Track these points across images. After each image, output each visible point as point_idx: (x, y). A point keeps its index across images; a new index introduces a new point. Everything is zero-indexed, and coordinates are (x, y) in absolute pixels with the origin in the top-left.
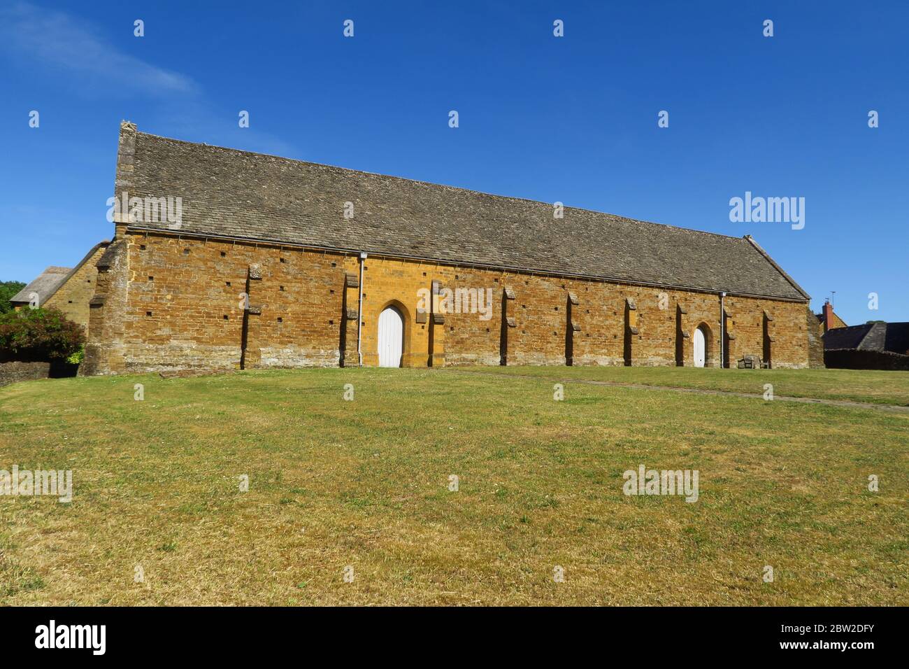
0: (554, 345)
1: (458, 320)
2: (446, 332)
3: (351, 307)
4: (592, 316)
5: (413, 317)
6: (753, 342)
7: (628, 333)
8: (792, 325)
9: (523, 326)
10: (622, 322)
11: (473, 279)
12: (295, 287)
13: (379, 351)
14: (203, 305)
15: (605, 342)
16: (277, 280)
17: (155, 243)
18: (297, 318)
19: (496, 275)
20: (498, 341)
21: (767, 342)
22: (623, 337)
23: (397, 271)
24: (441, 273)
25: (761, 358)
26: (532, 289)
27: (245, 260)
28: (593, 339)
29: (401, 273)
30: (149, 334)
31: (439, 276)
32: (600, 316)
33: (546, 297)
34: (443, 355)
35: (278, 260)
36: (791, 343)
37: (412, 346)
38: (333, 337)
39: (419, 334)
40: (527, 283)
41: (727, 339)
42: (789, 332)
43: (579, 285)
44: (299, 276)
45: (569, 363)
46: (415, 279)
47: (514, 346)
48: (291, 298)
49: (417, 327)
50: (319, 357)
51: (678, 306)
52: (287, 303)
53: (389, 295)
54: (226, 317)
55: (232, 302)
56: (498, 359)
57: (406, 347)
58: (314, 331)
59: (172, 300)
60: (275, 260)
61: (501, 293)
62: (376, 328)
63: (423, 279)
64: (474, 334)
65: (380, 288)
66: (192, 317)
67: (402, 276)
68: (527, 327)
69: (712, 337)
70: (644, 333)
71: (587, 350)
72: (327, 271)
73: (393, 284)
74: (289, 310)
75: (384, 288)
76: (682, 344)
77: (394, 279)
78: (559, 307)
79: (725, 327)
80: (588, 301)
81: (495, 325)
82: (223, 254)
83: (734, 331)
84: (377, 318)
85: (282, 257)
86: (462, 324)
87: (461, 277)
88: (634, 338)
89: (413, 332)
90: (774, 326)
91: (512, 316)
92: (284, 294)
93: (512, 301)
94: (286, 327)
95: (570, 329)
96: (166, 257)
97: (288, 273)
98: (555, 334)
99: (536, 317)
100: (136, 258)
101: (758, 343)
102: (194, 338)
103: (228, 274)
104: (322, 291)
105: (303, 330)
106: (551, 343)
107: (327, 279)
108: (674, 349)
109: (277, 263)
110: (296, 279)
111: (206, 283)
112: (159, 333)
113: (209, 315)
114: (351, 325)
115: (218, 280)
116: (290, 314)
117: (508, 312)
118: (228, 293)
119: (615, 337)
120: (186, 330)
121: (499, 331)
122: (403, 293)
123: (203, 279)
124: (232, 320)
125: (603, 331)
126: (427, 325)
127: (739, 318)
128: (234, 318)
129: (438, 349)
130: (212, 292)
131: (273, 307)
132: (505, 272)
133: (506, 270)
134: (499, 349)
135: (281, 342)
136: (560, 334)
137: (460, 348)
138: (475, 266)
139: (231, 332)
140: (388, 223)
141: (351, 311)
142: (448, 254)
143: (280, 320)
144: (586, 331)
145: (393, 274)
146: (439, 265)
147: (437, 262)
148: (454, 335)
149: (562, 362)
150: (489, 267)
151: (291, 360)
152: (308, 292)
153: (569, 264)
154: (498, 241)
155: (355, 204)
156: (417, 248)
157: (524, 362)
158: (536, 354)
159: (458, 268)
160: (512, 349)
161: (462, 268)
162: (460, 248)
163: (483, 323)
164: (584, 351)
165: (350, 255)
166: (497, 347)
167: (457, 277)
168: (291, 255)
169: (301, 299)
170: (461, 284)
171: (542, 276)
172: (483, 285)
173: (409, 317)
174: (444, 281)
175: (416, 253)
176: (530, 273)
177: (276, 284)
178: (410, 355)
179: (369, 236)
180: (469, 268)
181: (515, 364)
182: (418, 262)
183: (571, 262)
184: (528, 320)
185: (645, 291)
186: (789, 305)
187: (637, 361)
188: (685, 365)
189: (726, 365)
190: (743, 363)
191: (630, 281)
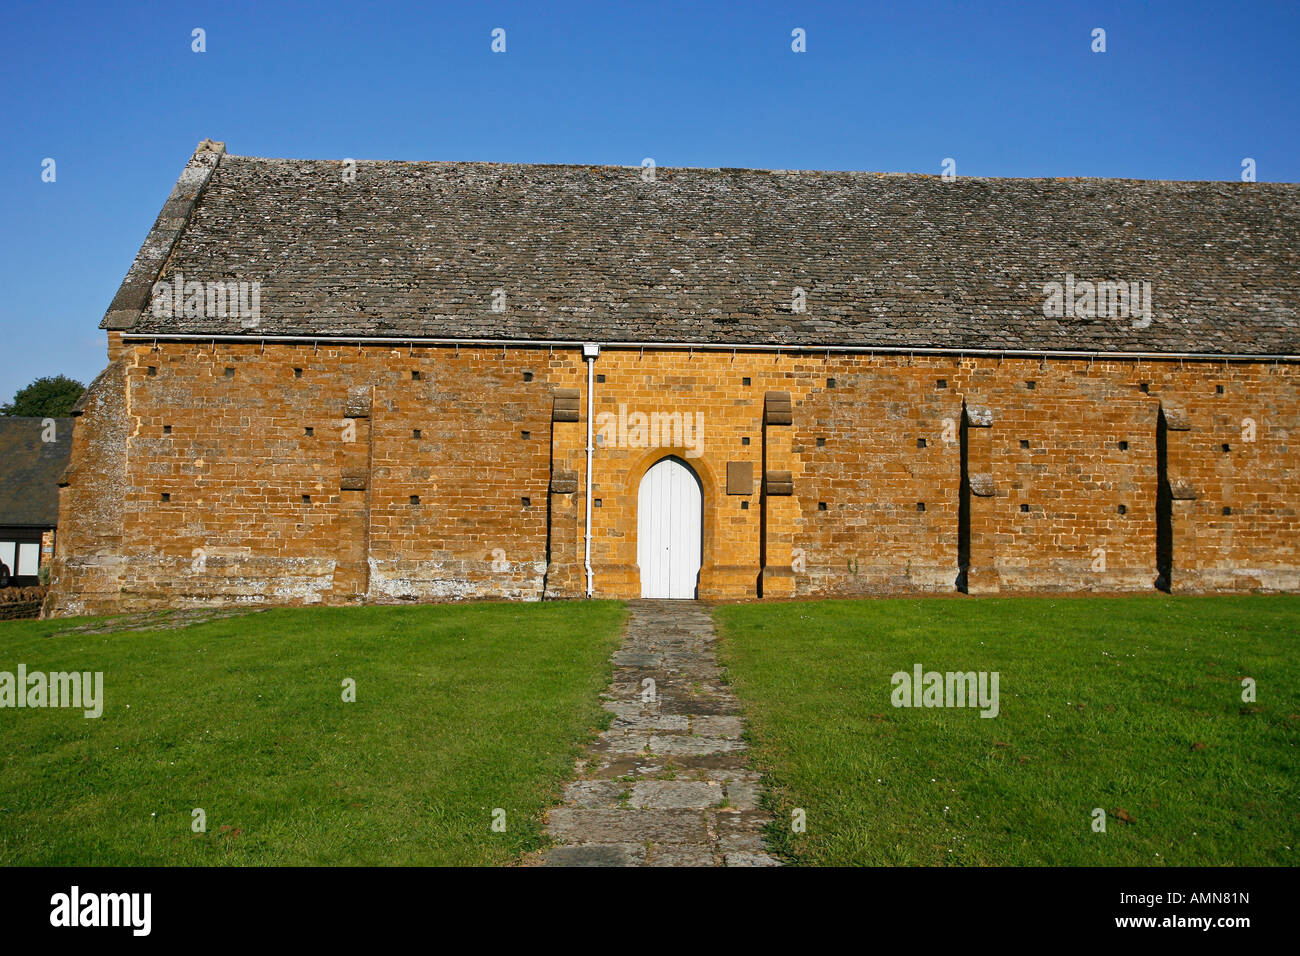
0: (1119, 539)
1: (836, 484)
2: (806, 513)
3: (565, 464)
4: (1240, 461)
5: (720, 481)
9: (1023, 493)
11: (876, 384)
12: (444, 428)
13: (643, 560)
14: (262, 477)
16: (406, 416)
17: (173, 360)
18: (449, 494)
19: (937, 371)
20: (953, 531)
23: (675, 380)
24: (789, 375)
26: (1045, 399)
27: (340, 379)
28: (1246, 519)
29: (687, 384)
30: (165, 537)
31: (784, 384)
32: (1266, 458)
33: (1091, 415)
34: (788, 569)
35: (407, 376)
37: (722, 548)
38: (531, 533)
39: (734, 521)
40: (1031, 384)
43: (1193, 379)
44: (452, 406)
45: (1163, 584)
46: (722, 395)
47: (990, 545)
48: (436, 455)
49: (730, 507)
50: (498, 578)
52: (428, 464)
54: (306, 497)
55: (317, 467)
56: (950, 579)
57: (707, 552)
58: (489, 522)
59: (206, 469)
60: (400, 375)
61: (957, 413)
62: (632, 510)
63: (742, 392)
64: (882, 518)
66: (241, 500)
67: (690, 389)
68: (1034, 494)
71: (1224, 551)
72: (514, 391)
73: (668, 410)
74: (433, 478)
77: (671, 399)
78: (1132, 440)
80: (1225, 421)
81: (941, 492)
82: (298, 371)
84: (632, 489)
85: (415, 368)
86: (850, 494)
87: (843, 383)
89: (719, 517)
91: (987, 469)
92: (422, 444)
93: (985, 434)
94: (427, 514)
95: (1164, 496)
96: (194, 385)
97: (429, 401)
98: (1123, 509)
99: (1062, 468)
100: (139, 393)
102: (248, 543)
103: (309, 411)
104: (503, 434)
105: (464, 521)
106: (1108, 532)
107: (513, 408)
109: (405, 382)
110: (445, 411)
111: (268, 432)
112: (183, 532)
113: (274, 495)
114: (563, 506)
115: (291, 425)
116: (435, 488)
117: (975, 459)
118: (309, 449)
120: (231, 526)
121: (952, 507)
123: (255, 423)
124: (318, 504)
125: (1278, 498)
126: (754, 499)
128: (322, 500)
129: (778, 554)
130: (278, 450)
131: (399, 475)
132: (966, 363)
133: (967, 355)
134: (956, 552)
135: (419, 547)
136: (1139, 510)
137: (846, 552)
138: (877, 353)
139: (318, 529)
140: (685, 271)
141: (561, 476)
142: (811, 329)
143: (415, 499)
144: (1219, 498)
145: (667, 387)
146: (784, 358)
147: (775, 352)
148: (829, 521)
149: (1147, 583)
150: (916, 354)
151: (439, 585)
152: (473, 438)
153: (1170, 325)
154: (968, 283)
155: (619, 240)
156: (735, 321)
157: (1027, 583)
158: (1064, 562)
159: (835, 361)
160: (987, 552)
161: (846, 358)
162: (853, 313)
163: (908, 490)
164: (1215, 551)
165: (565, 352)
166: (949, 546)
167: (831, 383)
168: (433, 362)
169: (456, 453)
170: (844, 398)
171: (1075, 364)
172: (904, 398)
173: (711, 483)
174: (796, 394)
175: (726, 333)
176: (1041, 358)
177: (404, 425)
178: (713, 568)
179: (625, 305)
180: (864, 359)
181: (995, 589)
182: (728, 356)
183: (1178, 320)
184: (1037, 477)
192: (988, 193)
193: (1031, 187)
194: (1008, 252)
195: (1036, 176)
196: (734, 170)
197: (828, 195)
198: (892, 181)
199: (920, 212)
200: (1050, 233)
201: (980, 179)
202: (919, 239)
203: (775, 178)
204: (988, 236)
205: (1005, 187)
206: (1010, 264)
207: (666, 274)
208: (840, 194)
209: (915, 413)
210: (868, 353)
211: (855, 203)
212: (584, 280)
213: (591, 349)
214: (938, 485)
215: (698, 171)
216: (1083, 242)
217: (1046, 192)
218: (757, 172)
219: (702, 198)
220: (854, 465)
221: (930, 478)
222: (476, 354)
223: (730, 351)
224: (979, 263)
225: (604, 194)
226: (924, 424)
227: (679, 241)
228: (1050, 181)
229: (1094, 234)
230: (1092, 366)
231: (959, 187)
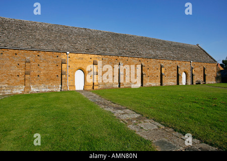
3: (64, 70)
4: (150, 70)
6: (200, 76)
7: (161, 75)
8: (212, 70)
10: (160, 72)
11: (108, 59)
12: (44, 64)
14: (9, 72)
15: (154, 78)
16: (37, 62)
18: (45, 75)
19: (116, 58)
21: (205, 76)
25: (203, 81)
26: (129, 62)
27: (24, 56)
28: (150, 77)
29: (82, 58)
31: (96, 59)
32: (152, 70)
33: (134, 64)
34: (98, 85)
36: (212, 76)
37: (87, 82)
38: (58, 81)
40: (127, 60)
41: (192, 75)
42: (211, 72)
43: (145, 60)
44: (45, 61)
45: (142, 85)
46: (87, 60)
48: (42, 69)
50: (54, 88)
51: (177, 66)
53: (78, 66)
54: (18, 76)
55: (20, 70)
56: (118, 86)
57: (85, 83)
58: (51, 79)
61: (118, 64)
62: (74, 77)
63: (90, 60)
66: (5, 76)
69: (188, 75)
70: (167, 75)
71: (148, 81)
72: (55, 59)
73: (79, 62)
74: (41, 72)
75: (76, 64)
76: (179, 77)
77: (80, 61)
79: (192, 72)
80: (148, 65)
82: (16, 54)
83: (195, 73)
84: (74, 74)
85: (38, 54)
87: (104, 59)
88: (163, 77)
90: (207, 71)
92: (40, 67)
94: (41, 78)
95: (142, 75)
97: (41, 60)
101: (202, 76)
102: (7, 83)
103: (18, 61)
104: (54, 65)
105: (47, 79)
107: (55, 61)
108: (176, 79)
109: (36, 57)
111: (10, 64)
113: (12, 75)
114: (64, 76)
115: (15, 63)
116: (42, 74)
118: (18, 67)
119: (157, 76)
120: (3, 81)
122: (83, 65)
123: (8, 63)
124: (20, 77)
125: (153, 75)
127: (196, 69)
129: (96, 83)
130: (12, 68)
131: (36, 72)
133: (120, 56)
135: (39, 83)
139: (21, 81)
140: (80, 42)
141: (63, 72)
142: (99, 51)
143: (38, 76)
144: (148, 75)
145: (79, 59)
147: (95, 54)
150: (114, 56)
151: (43, 89)
152: (49, 66)
155: (69, 37)
157: (127, 86)
159: (103, 56)
162: (104, 50)
165: (63, 53)
167: (102, 59)
168: (41, 54)
169: (46, 68)
170: (104, 61)
171: (132, 58)
172: (112, 61)
173: (86, 73)
174: (98, 60)
175: (88, 51)
176: (128, 57)
177: (36, 64)
178: (86, 85)
179: (72, 46)
181: (123, 87)
183: (143, 53)
185: (167, 61)
186: (211, 64)
187: (164, 84)
188: (180, 84)
189: (192, 83)
190: (197, 82)
191: (162, 58)
195: (124, 34)
198: (106, 32)
199: (111, 37)
200: (127, 41)
201: (117, 33)
202: (111, 40)
203: (91, 30)
204: (119, 41)
205: (120, 35)
206: (123, 44)
207: (77, 42)
208: (100, 33)
209: (113, 64)
210: (108, 55)
211: (102, 35)
213: (68, 53)
215: (80, 28)
217: (125, 36)
218: (88, 29)
219: (81, 32)
222: (49, 53)
223: (89, 54)
224: (119, 44)
225: (66, 30)
227: (79, 38)
229: (132, 42)
230: (134, 58)
231: (115, 34)
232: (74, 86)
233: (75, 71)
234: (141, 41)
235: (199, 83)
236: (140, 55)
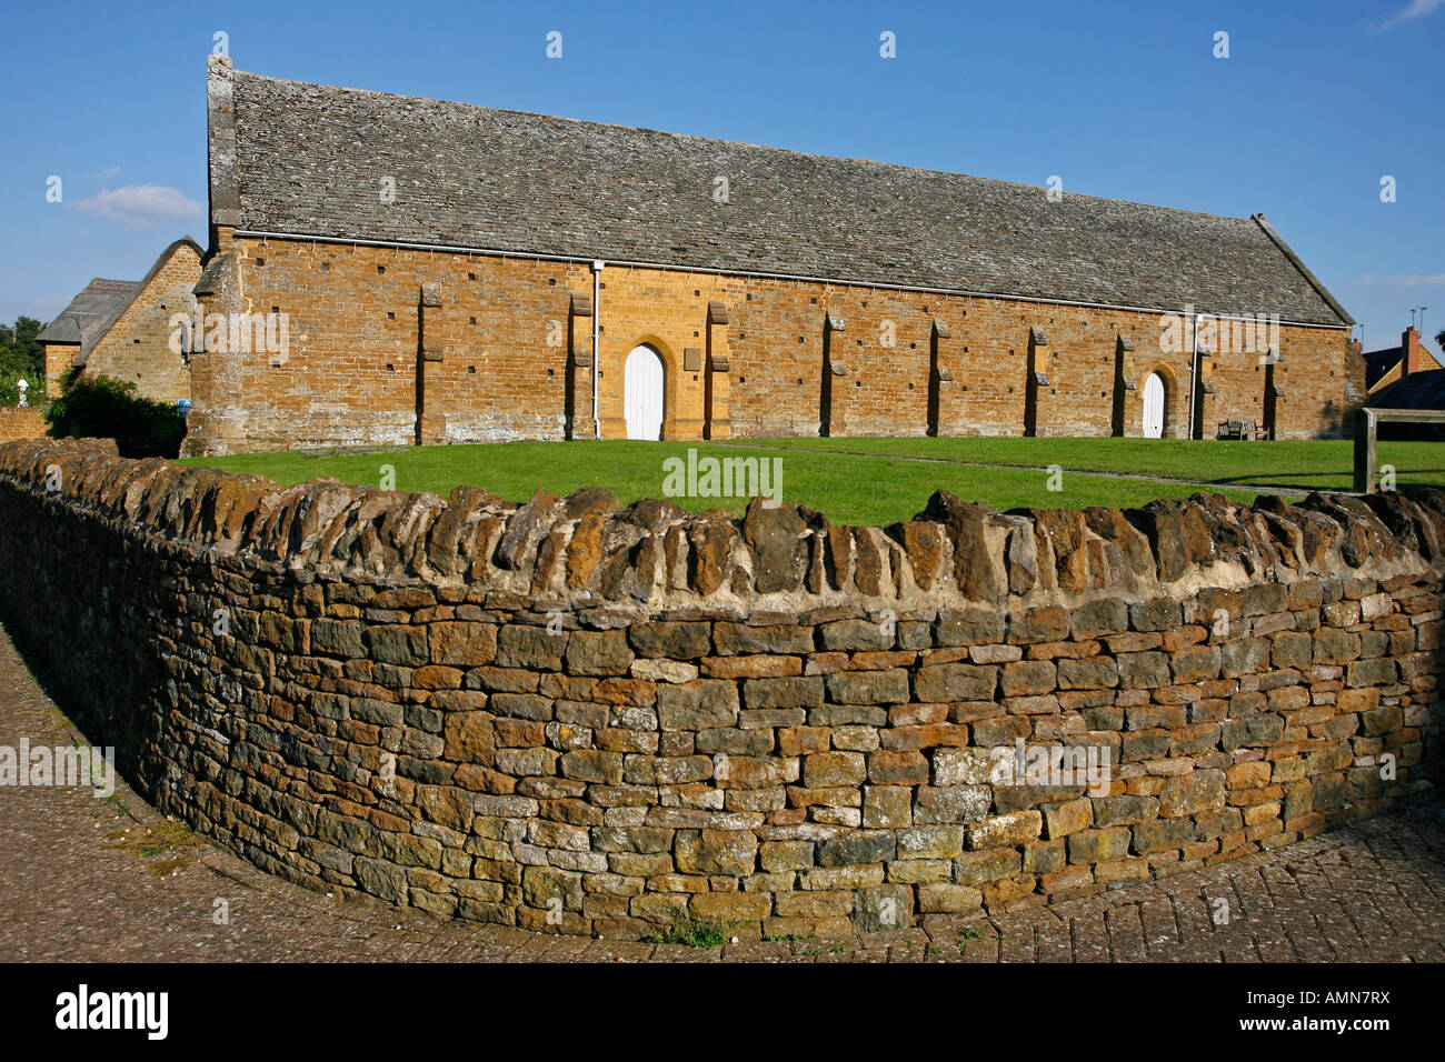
0: (909, 404)
1: (751, 365)
2: (733, 384)
3: (582, 347)
4: (973, 358)
5: (680, 362)
6: (1247, 398)
7: (1032, 384)
8: (1317, 367)
9: (858, 374)
10: (1024, 367)
11: (776, 299)
12: (494, 317)
13: (627, 417)
14: (355, 350)
15: (994, 398)
16: (465, 307)
17: (277, 254)
18: (498, 366)
19: (812, 293)
20: (817, 398)
21: (1270, 396)
22: (1024, 391)
23: (652, 289)
24: (723, 290)
25: (1260, 423)
26: (872, 315)
27: (414, 277)
28: (974, 394)
29: (659, 293)
30: (278, 395)
31: (721, 296)
32: (986, 356)
33: (897, 326)
34: (727, 422)
35: (465, 276)
36: (1314, 398)
37: (678, 407)
38: (555, 395)
39: (689, 388)
40: (864, 304)
41: (1200, 390)
42: (1312, 380)
43: (951, 306)
44: (499, 301)
45: (932, 431)
46: (681, 302)
47: (842, 406)
48: (488, 337)
49: (686, 378)
50: (534, 427)
51: (1119, 338)
52: (482, 343)
53: (639, 327)
54: (390, 367)
55: (398, 343)
56: (816, 427)
57: (670, 410)
58: (525, 387)
59: (309, 342)
60: (460, 276)
61: (822, 320)
62: (622, 380)
63: (694, 301)
64: (777, 388)
65: (627, 317)
66: (339, 367)
67: (660, 296)
68: (864, 375)
69: (1176, 389)
70: (1060, 384)
71: (963, 413)
72: (543, 292)
73: (647, 311)
74: (485, 354)
75: (632, 317)
76: (1123, 400)
77: (649, 303)
78: (918, 342)
79: (1199, 373)
80: (967, 333)
81: (812, 372)
82: (381, 269)
83: (1215, 379)
84: (622, 366)
85: (471, 271)
86: (759, 372)
87: (757, 297)
88: (1041, 392)
89: (679, 385)
90: (1286, 370)
91: (840, 358)
92: (477, 329)
93: (839, 335)
94: (481, 380)
95: (934, 378)
96: (297, 275)
97: (481, 297)
98: (911, 386)
99: (880, 359)
100: (250, 279)
101: (1255, 400)
102: (346, 400)
103: (391, 300)
104: (535, 323)
105: (508, 385)
106: (903, 400)
107: (543, 304)
108: (1110, 411)
109: (465, 282)
110: (493, 304)
111: (359, 315)
112: (292, 392)
113: (365, 365)
114: (582, 375)
115: (377, 310)
116: (487, 361)
117: (834, 351)
118: (391, 329)
119: (1011, 390)
120: (331, 388)
121: (817, 382)
122: (663, 324)
123: (350, 308)
124: (399, 371)
125: (990, 381)
126: (701, 374)
127: (1224, 358)
128: (402, 368)
129: (719, 411)
130: (368, 329)
131: (461, 351)
132: (829, 287)
133: (830, 283)
134: (819, 411)
135: (476, 404)
136: (920, 387)
137: (756, 410)
138: (779, 279)
139: (399, 389)
140: (638, 209)
141: (581, 355)
142: (734, 259)
143: (472, 369)
144: (962, 380)
145: (646, 294)
146: (721, 278)
147: (716, 274)
148: (746, 390)
149: (922, 431)
150: (801, 280)
151: (493, 431)
152: (514, 325)
153: (937, 271)
154: (819, 234)
155: (585, 180)
156: (685, 250)
157: (859, 432)
158: (879, 419)
159: (752, 282)
160: (839, 411)
161: (758, 281)
162: (756, 249)
163: (793, 370)
164: (958, 413)
165: (578, 266)
166: (816, 407)
167: (749, 297)
168: (484, 268)
169: (502, 336)
170: (756, 307)
171: (889, 292)
172: (792, 310)
173: (673, 362)
174: (728, 303)
175: (683, 258)
176: (871, 287)
177: (464, 314)
178: (675, 421)
179: (608, 233)
180: (769, 282)
181: (844, 435)
182: (685, 274)
183: (941, 267)
184: (866, 365)
185: (1065, 314)
186: (1314, 335)
187: (1046, 429)
188: (1127, 435)
189: (1198, 434)
190: (1225, 431)
191: (1039, 297)
192: (815, 167)
193: (840, 165)
194: (835, 211)
195: (842, 157)
196: (646, 131)
197: (715, 157)
198: (754, 151)
199: (777, 177)
200: (857, 200)
201: (807, 155)
202: (781, 198)
203: (675, 140)
204: (822, 199)
205: (825, 163)
206: (839, 221)
207: (626, 210)
208: (722, 158)
209: (798, 320)
210: (773, 278)
212: (571, 211)
213: (598, 265)
214: (810, 367)
215: (621, 129)
216: (878, 208)
217: (848, 170)
218: (662, 134)
219: (629, 151)
220: (762, 353)
221: (806, 363)
222: (516, 263)
223: (688, 272)
224: (821, 218)
225: (560, 140)
226: (803, 327)
227: (626, 185)
228: (851, 161)
229: (884, 203)
230: (899, 295)
231: (797, 160)
232: (621, 421)
233: (626, 353)
234: (933, 197)
235: (1232, 434)
236: (927, 276)
